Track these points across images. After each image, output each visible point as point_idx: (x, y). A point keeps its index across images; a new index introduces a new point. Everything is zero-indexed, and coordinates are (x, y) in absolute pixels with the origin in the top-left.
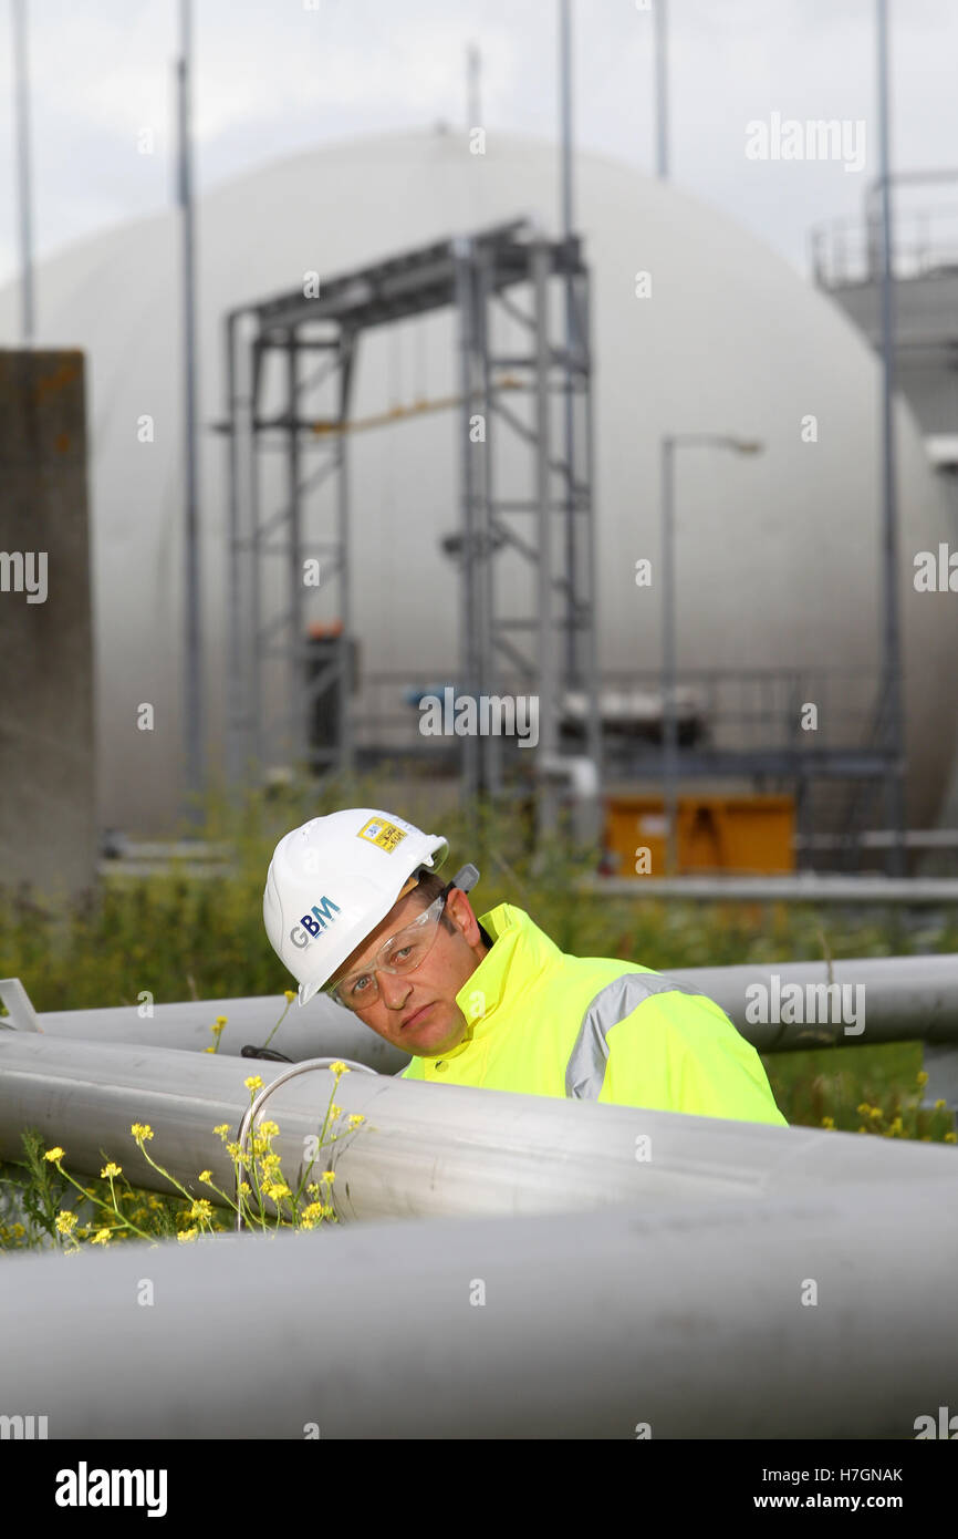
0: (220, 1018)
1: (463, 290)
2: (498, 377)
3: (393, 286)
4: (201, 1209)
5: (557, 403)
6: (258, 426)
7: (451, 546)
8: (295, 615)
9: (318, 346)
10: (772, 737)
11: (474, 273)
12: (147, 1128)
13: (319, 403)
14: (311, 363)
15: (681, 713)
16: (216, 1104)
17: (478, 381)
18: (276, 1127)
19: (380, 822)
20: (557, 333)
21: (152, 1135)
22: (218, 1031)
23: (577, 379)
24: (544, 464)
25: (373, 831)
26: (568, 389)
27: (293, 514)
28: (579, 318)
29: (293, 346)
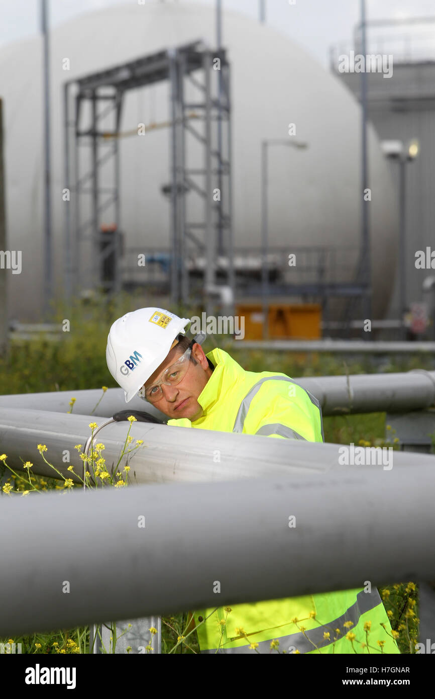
0: (72, 399)
1: (172, 73)
2: (188, 113)
3: (140, 71)
4: (69, 482)
5: (214, 125)
6: (78, 134)
7: (166, 190)
8: (95, 221)
9: (106, 98)
10: (311, 278)
11: (177, 65)
12: (45, 446)
13: (106, 124)
14: (103, 106)
15: (270, 267)
16: (73, 436)
17: (179, 115)
18: (104, 446)
19: (159, 314)
20: (215, 92)
21: (47, 449)
22: (72, 405)
23: (224, 114)
24: (209, 153)
25: (156, 319)
26: (219, 119)
27: (94, 175)
28: (225, 85)
29: (95, 98)
